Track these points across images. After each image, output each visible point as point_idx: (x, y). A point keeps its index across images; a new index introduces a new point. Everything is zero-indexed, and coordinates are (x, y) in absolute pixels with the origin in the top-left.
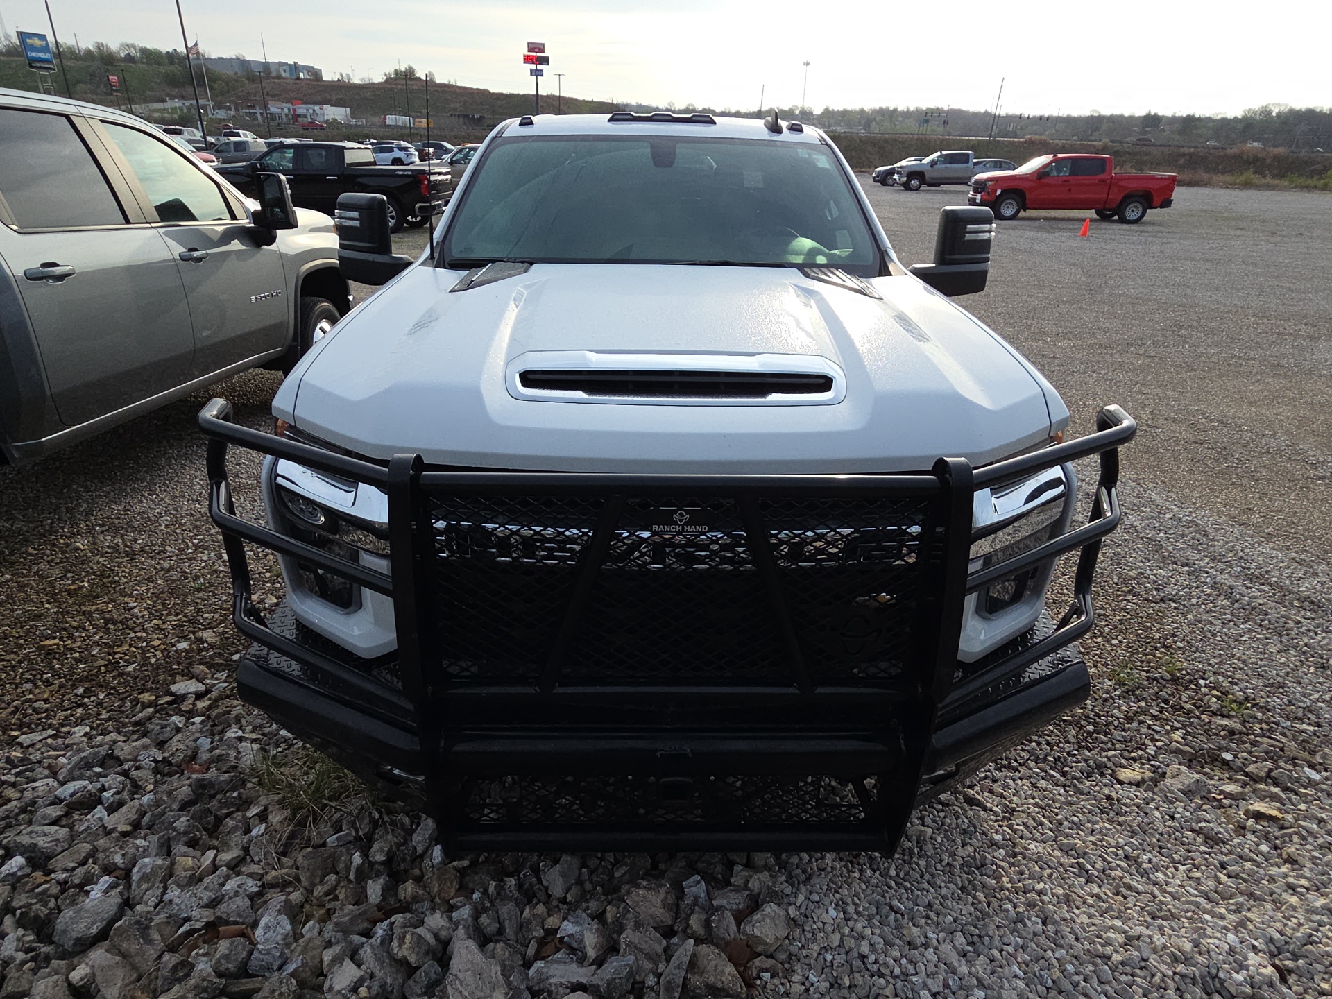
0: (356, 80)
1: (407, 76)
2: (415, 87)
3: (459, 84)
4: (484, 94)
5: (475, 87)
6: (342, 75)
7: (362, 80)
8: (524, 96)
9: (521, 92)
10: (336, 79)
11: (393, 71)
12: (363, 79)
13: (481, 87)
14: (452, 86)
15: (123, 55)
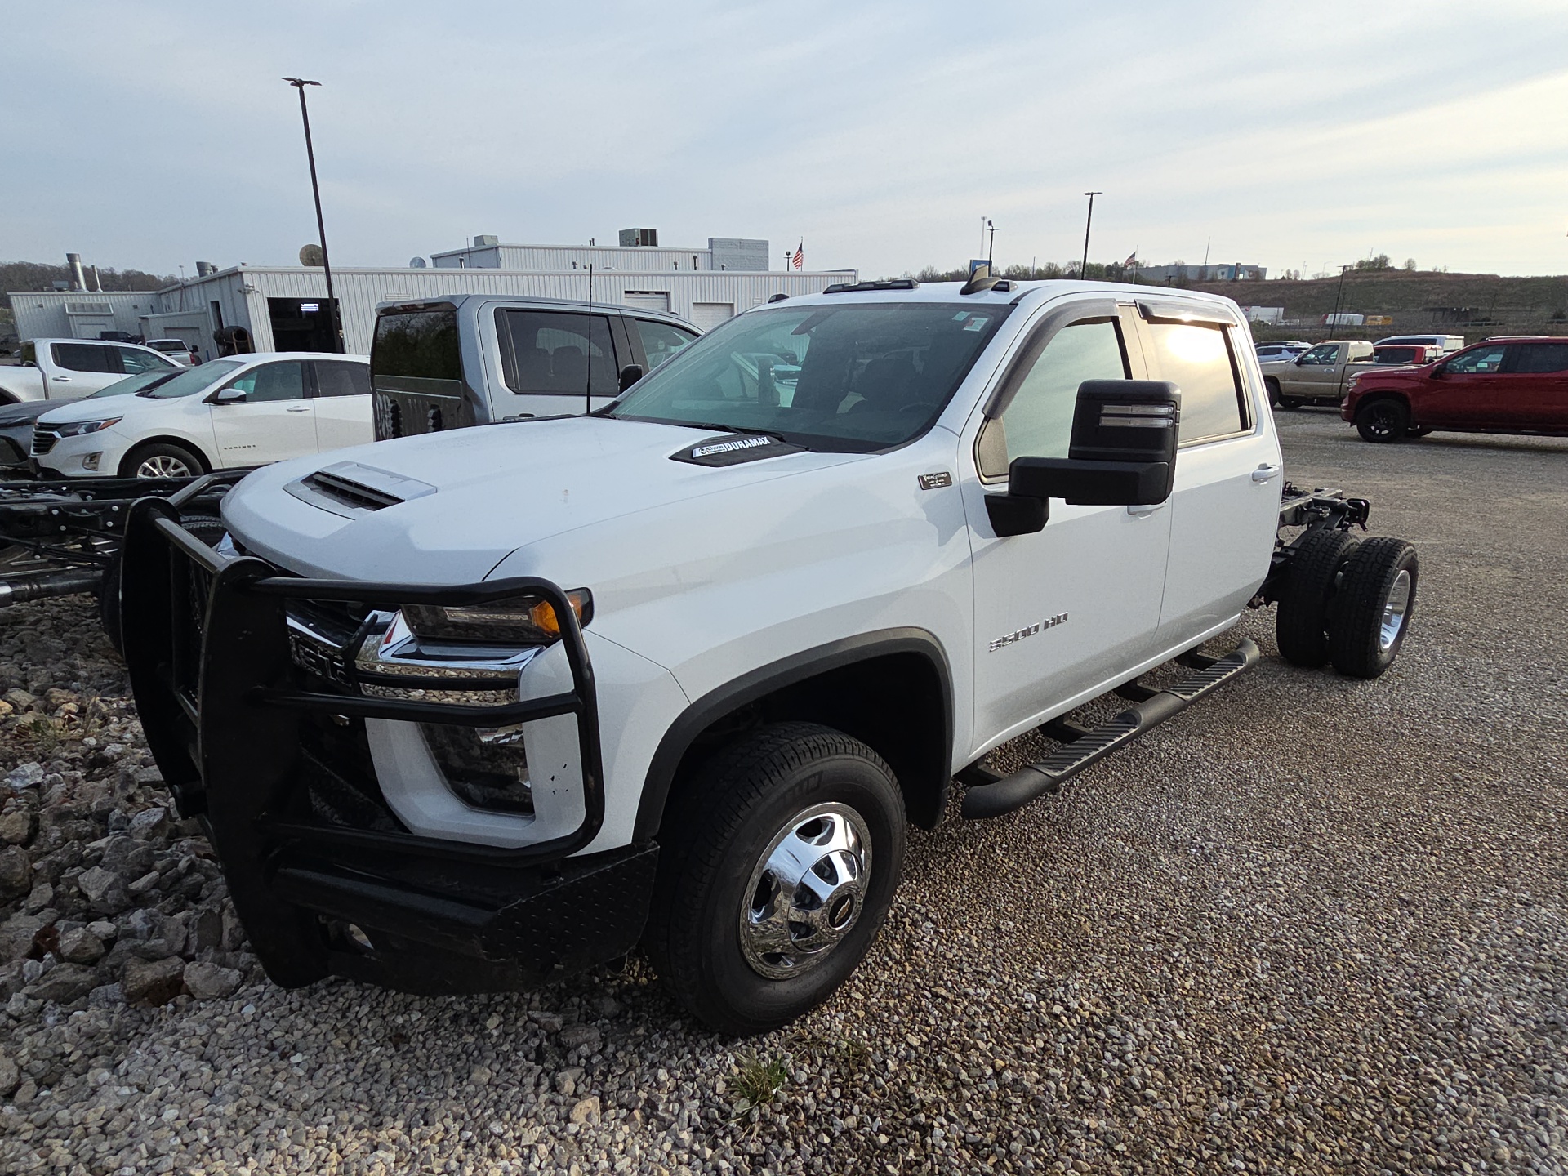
0: (1307, 276)
1: (1379, 266)
2: (1382, 279)
3: (1450, 271)
4: (1493, 280)
5: (1475, 273)
6: (1288, 272)
7: (1313, 276)
8: (1555, 278)
9: (1552, 274)
10: (1279, 278)
11: (1357, 262)
12: (1318, 275)
13: (1486, 272)
14: (1439, 274)
15: (1067, 272)
